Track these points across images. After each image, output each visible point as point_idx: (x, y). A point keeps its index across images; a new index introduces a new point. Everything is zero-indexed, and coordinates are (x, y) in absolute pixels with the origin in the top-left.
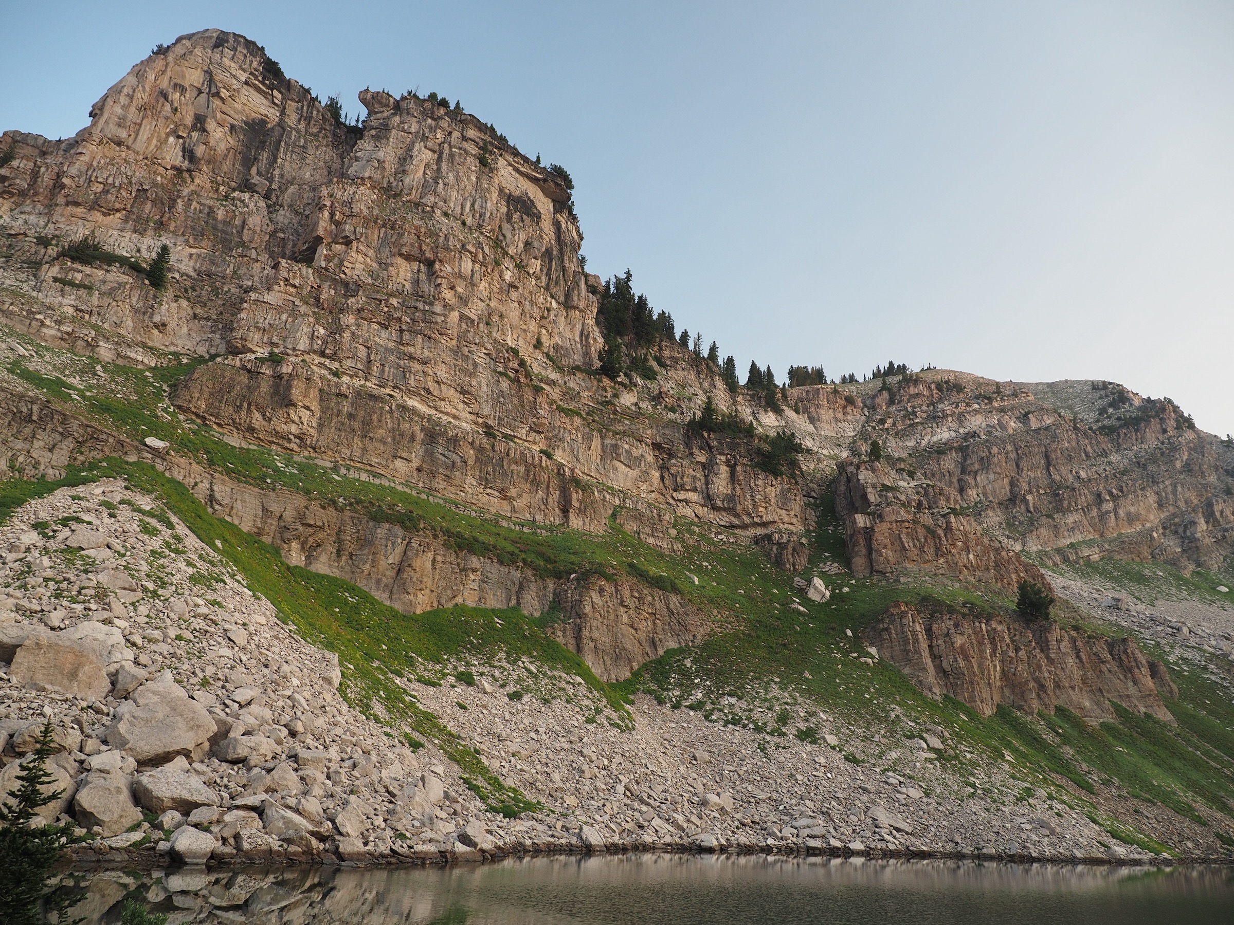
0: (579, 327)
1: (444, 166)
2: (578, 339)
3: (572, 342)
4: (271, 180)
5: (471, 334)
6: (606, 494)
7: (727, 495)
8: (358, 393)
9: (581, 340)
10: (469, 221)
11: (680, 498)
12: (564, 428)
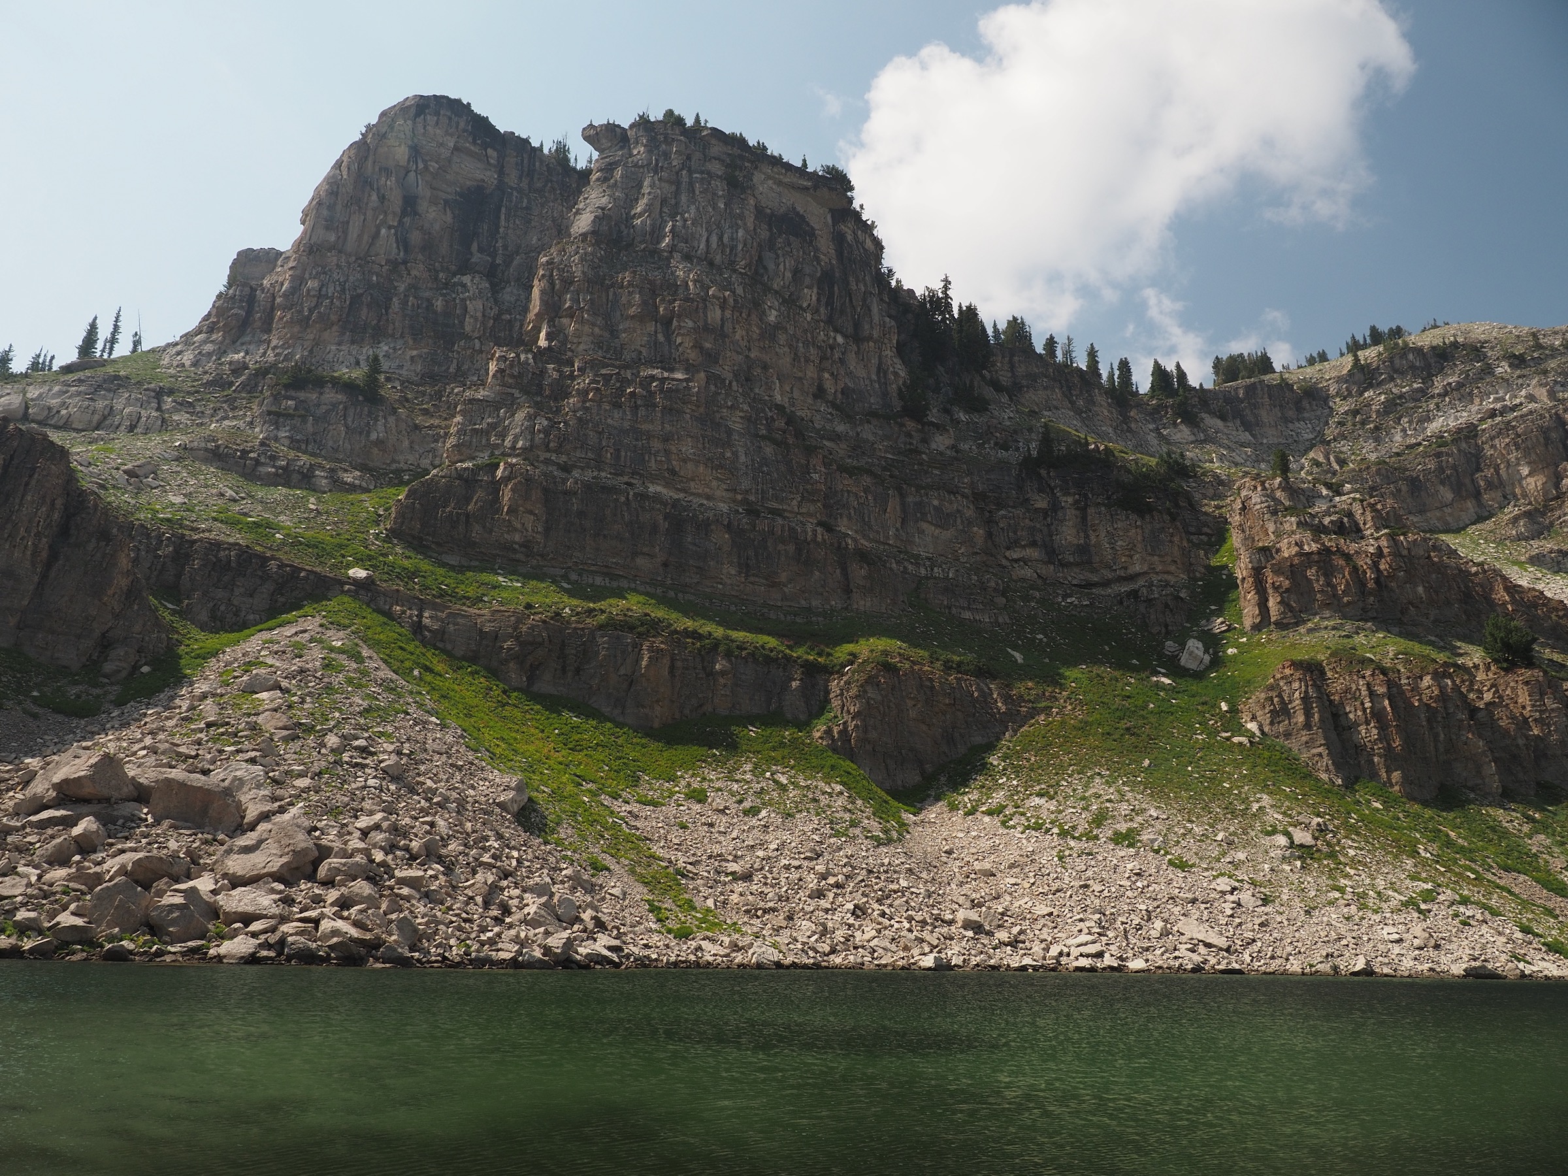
0: (875, 361)
1: (684, 198)
2: (874, 377)
3: (867, 382)
4: (493, 255)
5: (723, 396)
6: (906, 564)
7: (1078, 545)
8: (588, 487)
9: (879, 378)
10: (718, 259)
11: (1015, 557)
12: (848, 492)
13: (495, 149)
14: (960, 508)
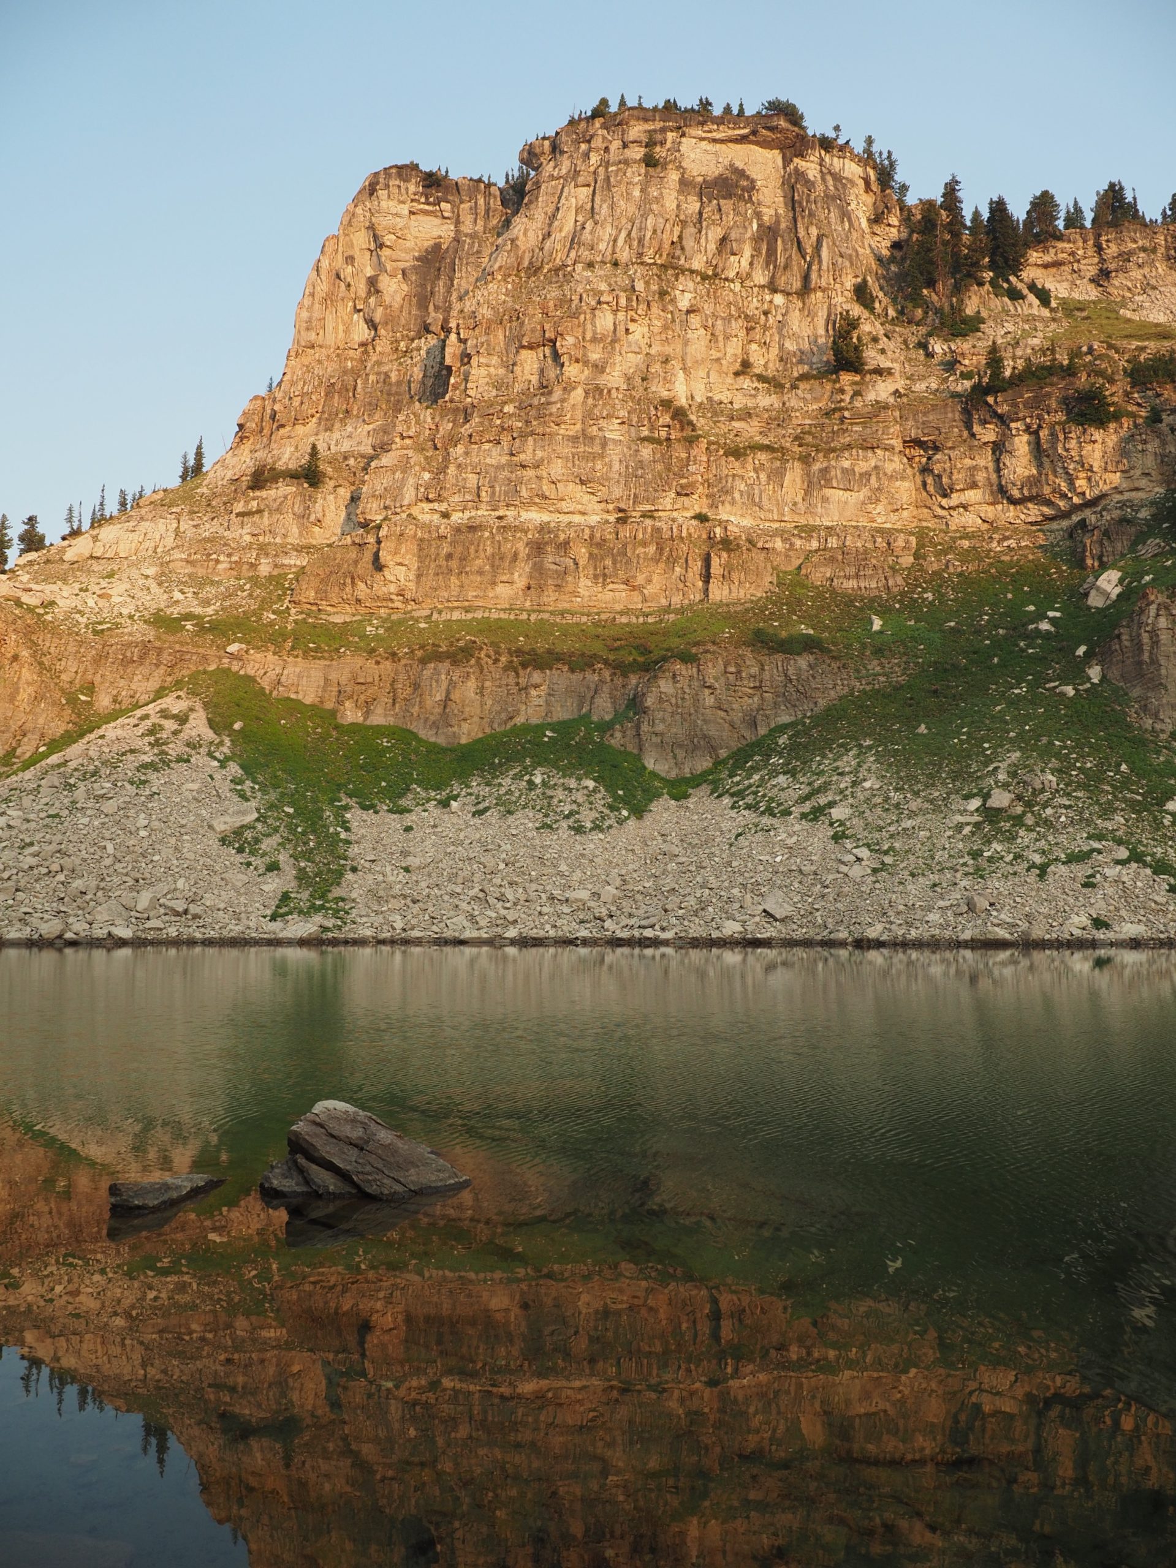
3: (810, 339)
5: (599, 407)
6: (795, 539)
7: (1029, 478)
8: (461, 528)
11: (955, 503)
12: (734, 476)
13: (448, 202)
14: (879, 464)
